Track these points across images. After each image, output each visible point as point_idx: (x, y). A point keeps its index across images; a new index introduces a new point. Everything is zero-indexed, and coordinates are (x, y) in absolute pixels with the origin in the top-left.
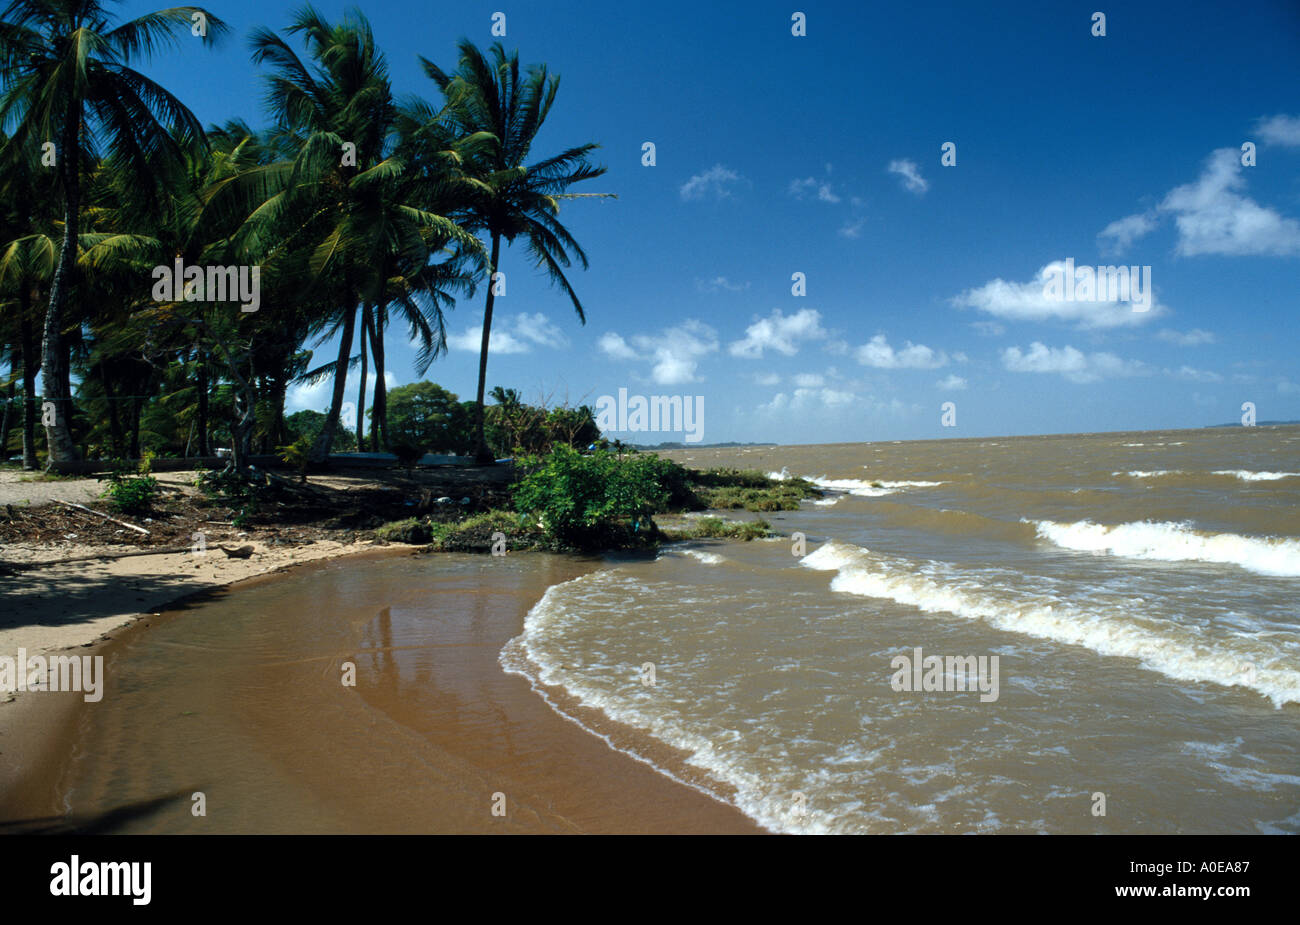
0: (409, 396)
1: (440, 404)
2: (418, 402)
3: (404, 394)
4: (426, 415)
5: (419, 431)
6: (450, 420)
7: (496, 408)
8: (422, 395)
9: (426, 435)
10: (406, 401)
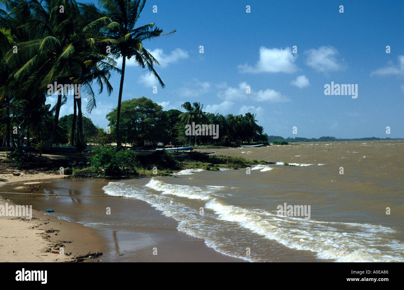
0: (133, 107)
1: (151, 112)
2: (138, 110)
3: (129, 106)
4: (143, 119)
5: (139, 128)
6: (158, 122)
7: (186, 115)
8: (140, 106)
9: (142, 131)
10: (131, 110)
